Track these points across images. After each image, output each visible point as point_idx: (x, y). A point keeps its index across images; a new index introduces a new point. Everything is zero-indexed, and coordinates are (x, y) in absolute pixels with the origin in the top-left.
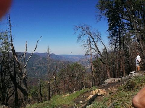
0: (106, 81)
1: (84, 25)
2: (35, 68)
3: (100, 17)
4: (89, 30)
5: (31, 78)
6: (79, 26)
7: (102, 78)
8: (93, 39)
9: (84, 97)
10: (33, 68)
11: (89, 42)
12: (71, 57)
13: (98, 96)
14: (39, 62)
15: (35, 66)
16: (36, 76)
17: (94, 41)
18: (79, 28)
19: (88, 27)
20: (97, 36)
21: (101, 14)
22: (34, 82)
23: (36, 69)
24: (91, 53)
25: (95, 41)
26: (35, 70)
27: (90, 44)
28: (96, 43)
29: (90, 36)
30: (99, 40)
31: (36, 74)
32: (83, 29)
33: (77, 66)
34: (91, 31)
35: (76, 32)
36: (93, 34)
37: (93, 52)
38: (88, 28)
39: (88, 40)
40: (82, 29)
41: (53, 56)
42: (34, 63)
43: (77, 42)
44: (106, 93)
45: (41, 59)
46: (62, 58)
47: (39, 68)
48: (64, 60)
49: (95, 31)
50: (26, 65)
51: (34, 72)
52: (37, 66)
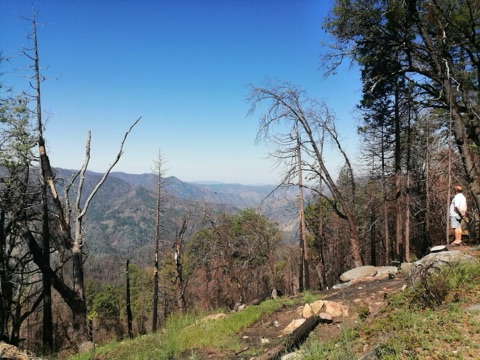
0: (346, 276)
1: (280, 84)
2: (111, 223)
3: (334, 60)
4: (297, 102)
5: (97, 256)
6: (264, 88)
7: (334, 263)
8: (310, 133)
9: (272, 324)
10: (105, 223)
11: (295, 144)
12: (231, 191)
13: (320, 324)
14: (126, 202)
15: (113, 216)
16: (114, 250)
17: (312, 141)
18: (266, 95)
19: (294, 94)
20: (324, 126)
21: (338, 52)
22: (107, 271)
23: (114, 227)
24: (301, 180)
25: (316, 138)
26: (110, 230)
27: (298, 149)
28: (318, 146)
29: (299, 122)
30: (328, 138)
31: (114, 244)
32: (279, 99)
33: (252, 220)
34: (305, 107)
35: (254, 106)
37: (309, 177)
39: (294, 136)
40: (276, 97)
41: (173, 186)
42: (109, 207)
43: (257, 141)
44: (346, 313)
45: (134, 193)
46: (204, 193)
47: (124, 224)
48: (208, 199)
49: (317, 109)
50: (84, 211)
51: (107, 237)
52: (119, 218)
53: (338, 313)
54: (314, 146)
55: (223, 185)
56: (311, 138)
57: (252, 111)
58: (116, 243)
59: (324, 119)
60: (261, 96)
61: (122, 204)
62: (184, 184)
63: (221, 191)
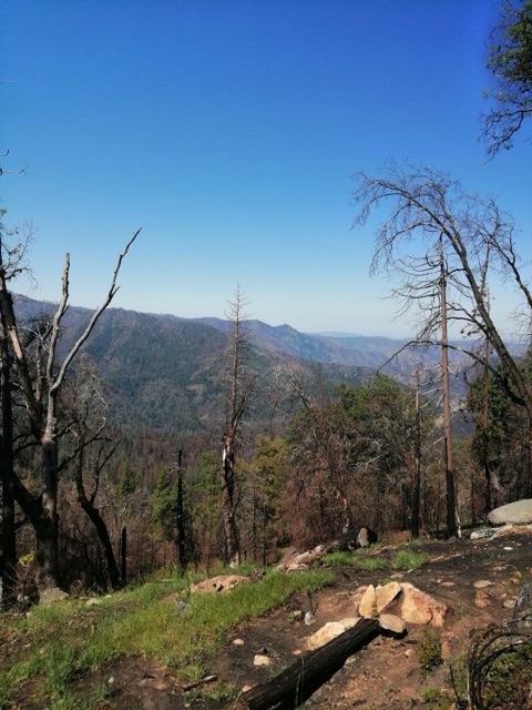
0: (499, 514)
1: (413, 172)
2: (199, 388)
3: (506, 123)
4: (442, 202)
5: (181, 435)
6: (382, 177)
8: (463, 255)
10: (192, 388)
11: (436, 274)
12: (372, 348)
13: (379, 639)
14: (221, 360)
15: (203, 379)
16: (204, 427)
17: (466, 268)
18: (388, 191)
19: (436, 187)
20: (491, 241)
21: (514, 108)
22: (192, 455)
23: (204, 394)
24: (445, 336)
25: (472, 265)
26: (199, 398)
27: (442, 283)
29: (445, 237)
30: (497, 263)
31: (203, 418)
32: (411, 199)
34: (456, 209)
35: (366, 210)
36: (466, 223)
37: (467, 331)
38: (438, 189)
39: (436, 259)
40: (403, 193)
41: (287, 338)
42: (197, 367)
43: (373, 269)
44: (439, 620)
45: (231, 347)
46: (331, 350)
47: (218, 390)
48: (336, 359)
49: (478, 212)
50: (59, 380)
51: (194, 408)
52: (211, 382)
53: (423, 617)
54: (470, 277)
55: (359, 339)
56: (465, 263)
57: (362, 218)
58: (205, 417)
59: (491, 230)
60: (380, 193)
61: (215, 362)
62: (302, 337)
63: (357, 347)
